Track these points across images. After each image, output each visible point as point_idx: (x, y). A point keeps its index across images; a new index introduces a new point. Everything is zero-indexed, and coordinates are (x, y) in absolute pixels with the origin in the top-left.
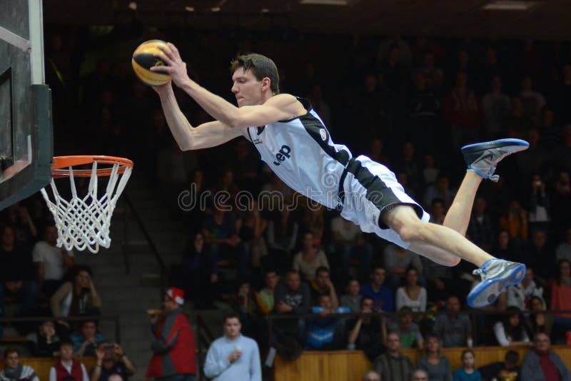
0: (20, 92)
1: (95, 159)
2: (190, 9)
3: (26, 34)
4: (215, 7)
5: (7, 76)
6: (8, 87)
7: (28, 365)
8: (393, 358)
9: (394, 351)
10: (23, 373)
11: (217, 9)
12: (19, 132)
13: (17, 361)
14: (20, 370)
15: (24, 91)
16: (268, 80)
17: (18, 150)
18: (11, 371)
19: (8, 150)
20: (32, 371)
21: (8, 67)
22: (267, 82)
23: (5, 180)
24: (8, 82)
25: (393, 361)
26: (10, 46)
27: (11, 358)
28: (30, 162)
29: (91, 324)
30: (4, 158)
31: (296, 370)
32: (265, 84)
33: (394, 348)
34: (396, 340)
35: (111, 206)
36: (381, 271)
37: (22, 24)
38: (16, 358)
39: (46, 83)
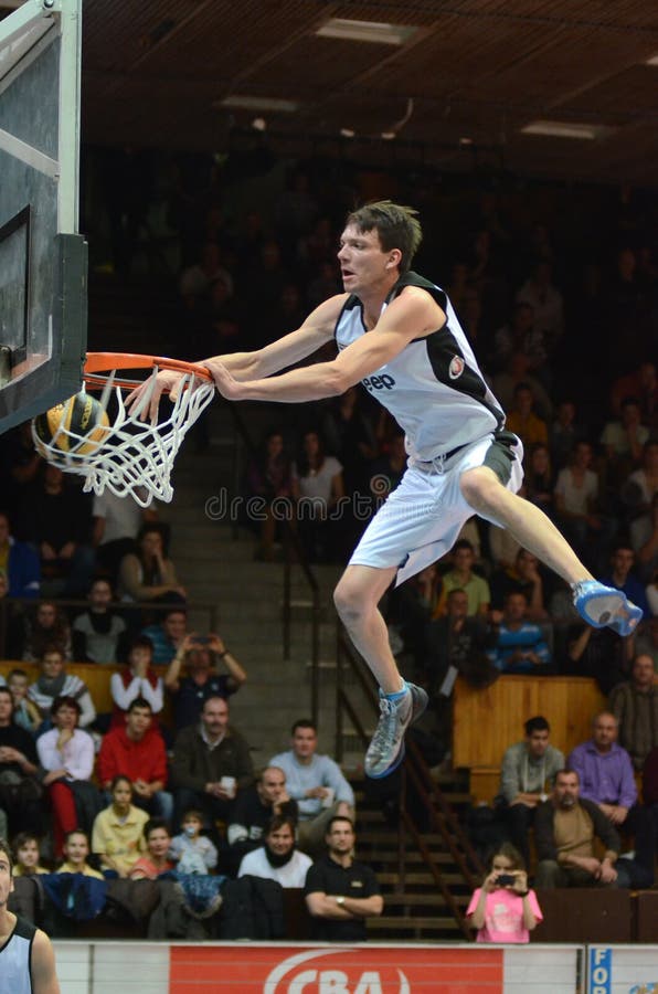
0: (42, 245)
1: (155, 362)
2: (348, 133)
3: (53, 151)
4: (388, 132)
5: (24, 219)
6: (24, 236)
7: (74, 674)
8: (641, 693)
9: (642, 684)
10: (65, 687)
11: (390, 136)
12: (37, 308)
13: (58, 667)
14: (61, 680)
15: (47, 243)
16: (397, 255)
17: (33, 337)
18: (49, 682)
19: (20, 336)
20: (81, 684)
21: (26, 205)
22: (396, 257)
23: (11, 383)
24: (24, 229)
25: (640, 698)
26: (29, 171)
27: (50, 662)
28: (50, 357)
29: (178, 617)
30: (13, 350)
31: (488, 704)
32: (392, 259)
33: (644, 679)
34: (647, 666)
35: (177, 437)
36: (626, 553)
37: (49, 137)
38: (56, 662)
39: (80, 233)
